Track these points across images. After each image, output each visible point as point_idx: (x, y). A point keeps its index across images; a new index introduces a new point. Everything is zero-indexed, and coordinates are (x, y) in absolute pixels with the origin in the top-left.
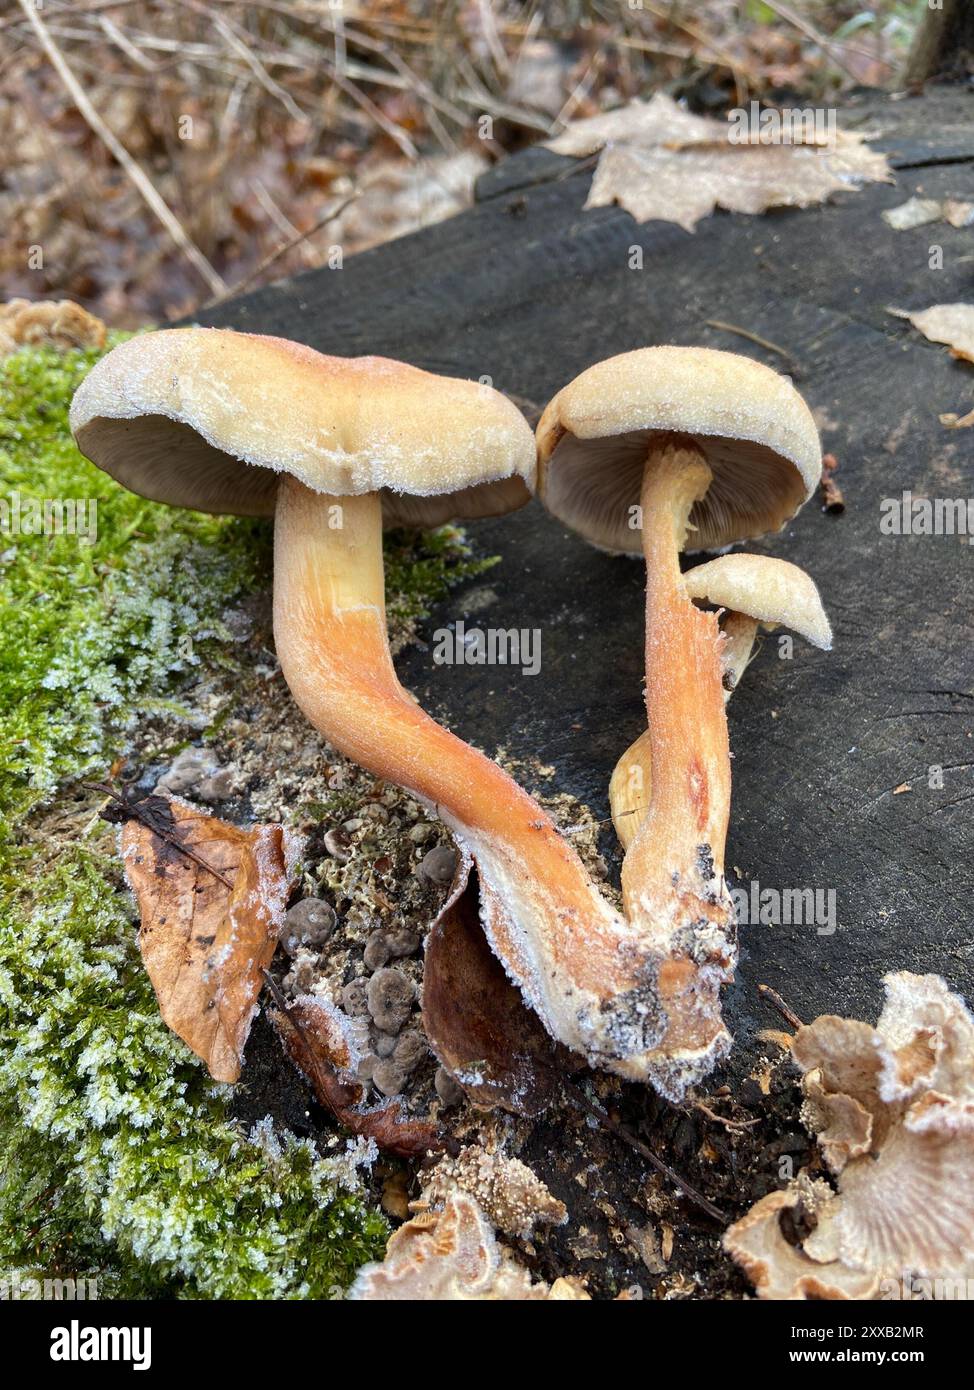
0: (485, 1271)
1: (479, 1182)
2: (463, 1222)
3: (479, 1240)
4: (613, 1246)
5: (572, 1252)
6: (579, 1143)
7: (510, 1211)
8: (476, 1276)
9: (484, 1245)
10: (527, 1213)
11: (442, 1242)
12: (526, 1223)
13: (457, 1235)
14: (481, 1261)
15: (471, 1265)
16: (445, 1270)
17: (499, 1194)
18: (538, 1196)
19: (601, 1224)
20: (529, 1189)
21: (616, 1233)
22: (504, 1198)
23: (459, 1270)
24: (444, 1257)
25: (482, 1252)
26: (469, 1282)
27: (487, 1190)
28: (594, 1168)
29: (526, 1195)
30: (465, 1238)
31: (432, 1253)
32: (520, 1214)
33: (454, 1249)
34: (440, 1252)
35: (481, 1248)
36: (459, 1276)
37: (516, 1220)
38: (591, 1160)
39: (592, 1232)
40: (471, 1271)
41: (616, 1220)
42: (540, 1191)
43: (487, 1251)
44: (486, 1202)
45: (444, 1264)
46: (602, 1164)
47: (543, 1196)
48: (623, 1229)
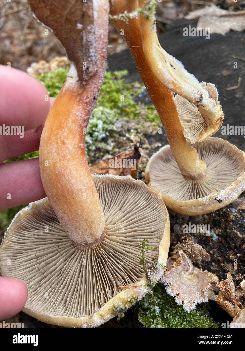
0: (190, 269)
1: (188, 248)
2: (182, 258)
3: (187, 262)
4: (221, 267)
5: (211, 268)
6: (211, 244)
7: (196, 256)
8: (188, 270)
9: (189, 263)
10: (200, 256)
11: (178, 263)
12: (200, 259)
13: (182, 261)
14: (189, 266)
15: (186, 268)
16: (180, 269)
17: (193, 251)
18: (203, 252)
19: (218, 262)
20: (201, 250)
21: (222, 264)
22: (195, 252)
23: (183, 269)
24: (179, 267)
25: (188, 265)
26: (186, 272)
27: (190, 250)
28: (215, 250)
29: (200, 252)
30: (184, 262)
31: (176, 266)
32: (198, 256)
33: (181, 264)
34: (178, 265)
35: (188, 264)
36: (184, 271)
37: (198, 258)
38: (214, 248)
39: (216, 264)
40: (186, 269)
41: (222, 261)
42: (204, 251)
43: (190, 264)
44: (190, 253)
45: (180, 268)
46: (217, 249)
47: (205, 253)
48: (224, 263)
